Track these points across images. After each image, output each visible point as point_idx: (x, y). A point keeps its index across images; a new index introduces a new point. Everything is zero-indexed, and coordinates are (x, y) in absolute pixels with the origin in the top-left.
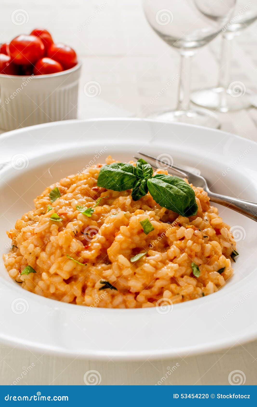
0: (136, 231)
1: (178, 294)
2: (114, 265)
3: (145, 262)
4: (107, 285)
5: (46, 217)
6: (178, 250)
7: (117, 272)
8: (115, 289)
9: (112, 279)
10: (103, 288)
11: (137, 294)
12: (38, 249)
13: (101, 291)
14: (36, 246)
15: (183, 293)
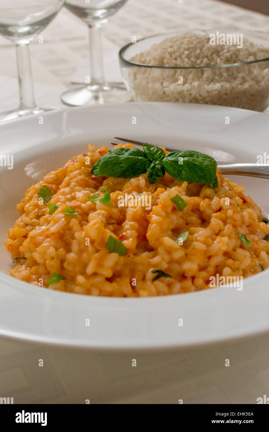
0: (169, 209)
1: (238, 269)
2: (161, 250)
3: (193, 241)
4: (160, 274)
5: (59, 213)
6: (221, 223)
7: (167, 257)
8: (170, 276)
9: (164, 266)
10: (156, 278)
11: (193, 278)
12: (62, 250)
13: (156, 282)
14: (57, 249)
15: (243, 267)
